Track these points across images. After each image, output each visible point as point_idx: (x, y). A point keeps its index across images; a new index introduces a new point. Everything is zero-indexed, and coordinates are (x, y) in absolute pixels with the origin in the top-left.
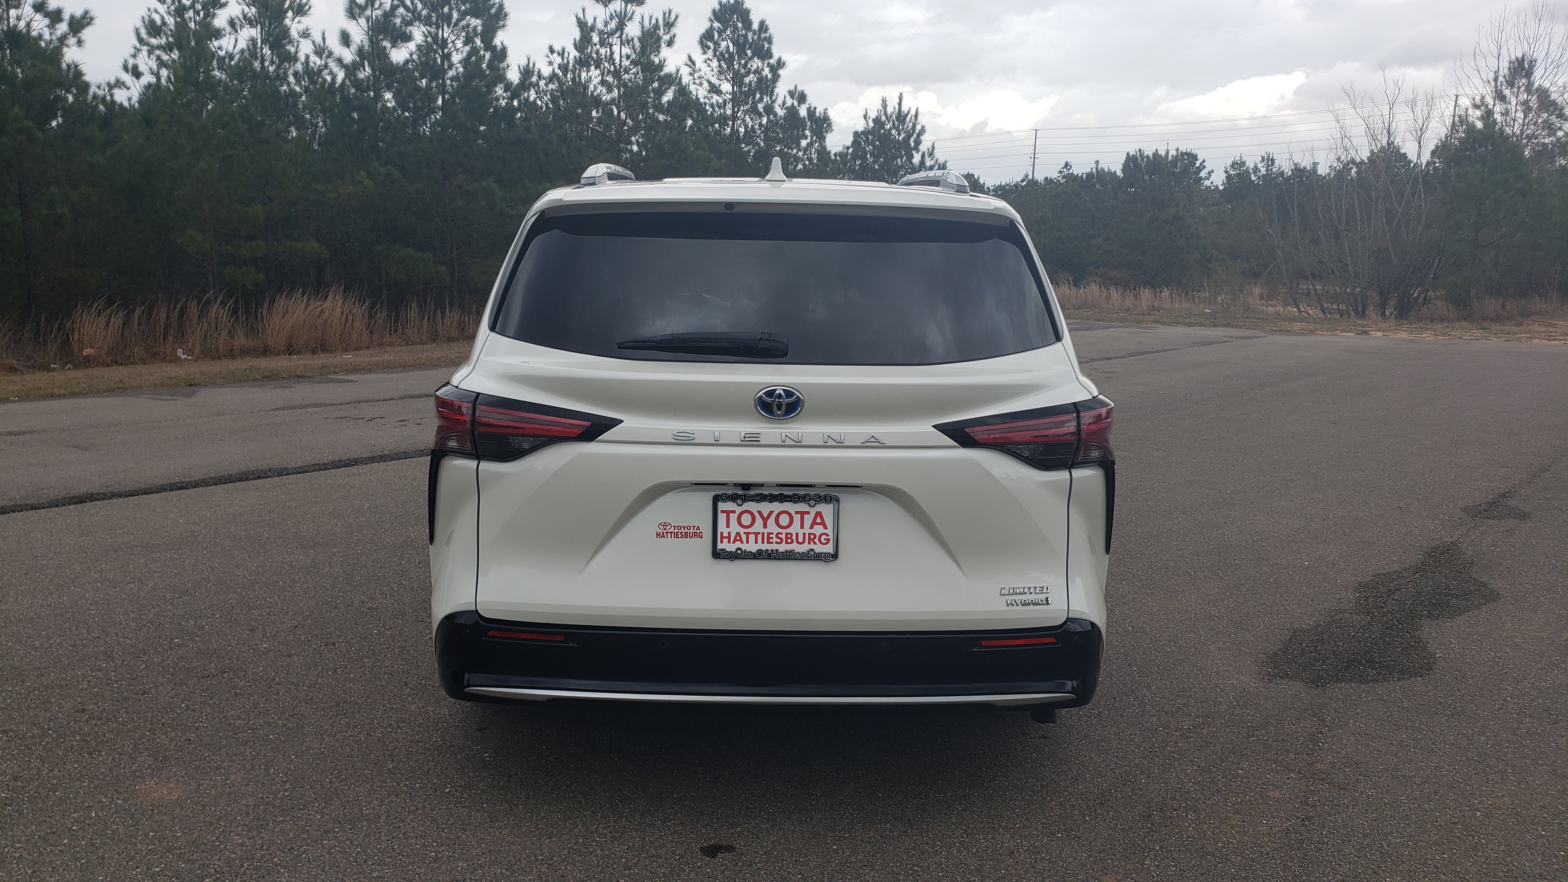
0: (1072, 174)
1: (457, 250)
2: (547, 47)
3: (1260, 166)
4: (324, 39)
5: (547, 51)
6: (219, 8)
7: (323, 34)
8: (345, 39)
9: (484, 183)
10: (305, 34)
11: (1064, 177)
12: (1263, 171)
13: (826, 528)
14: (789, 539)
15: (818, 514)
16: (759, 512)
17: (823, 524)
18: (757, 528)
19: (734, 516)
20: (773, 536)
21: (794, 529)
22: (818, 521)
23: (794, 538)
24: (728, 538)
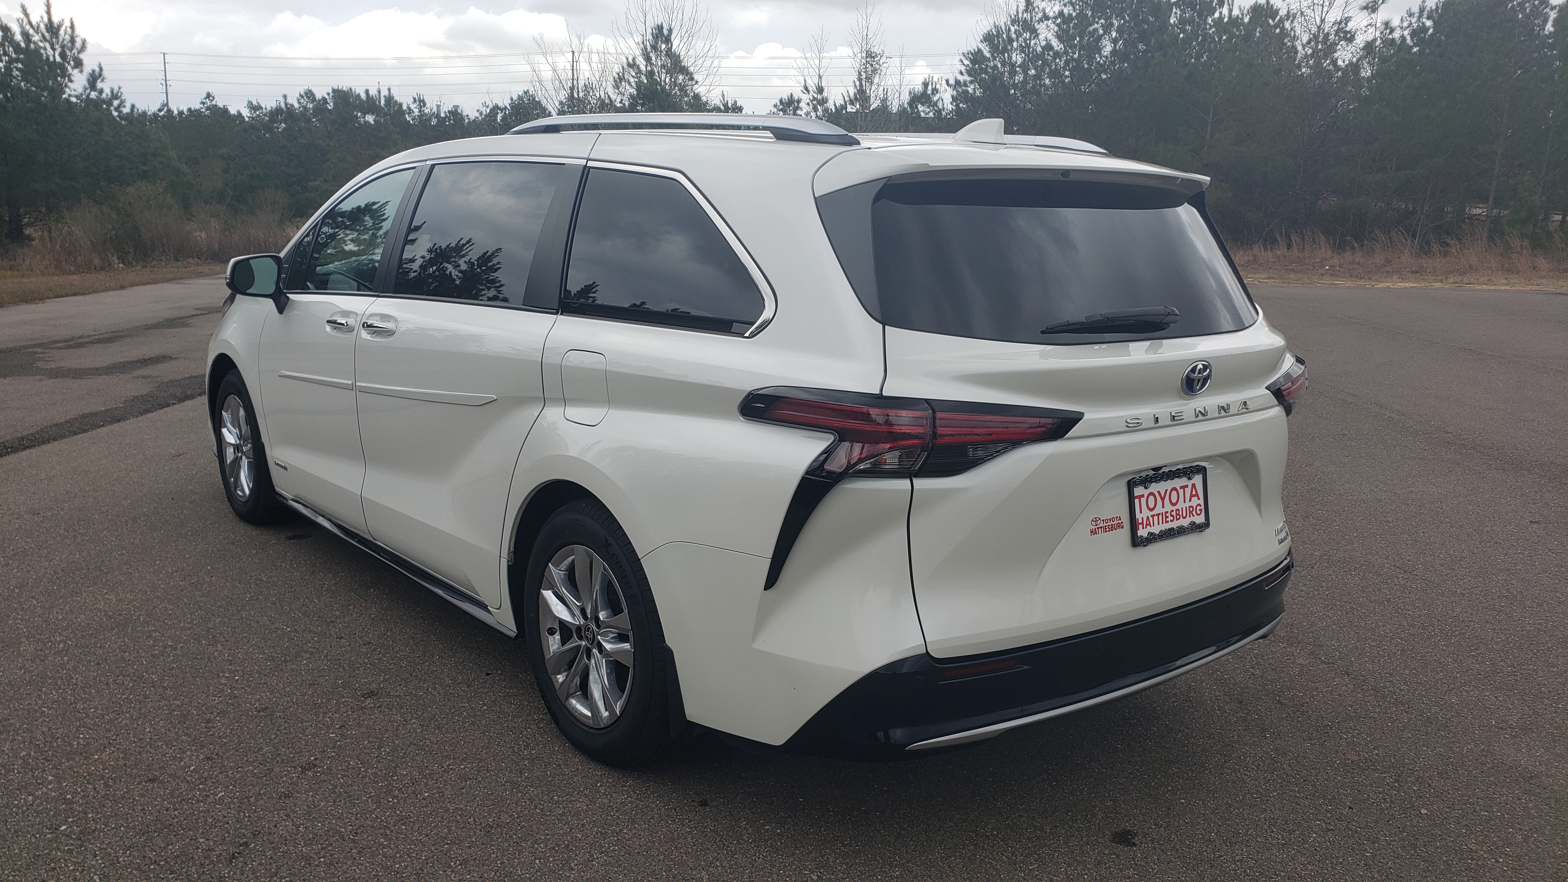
0: (216, 106)
3: (413, 106)
11: (208, 108)
12: (416, 111)
13: (1199, 499)
14: (1178, 515)
15: (1194, 486)
16: (1159, 492)
17: (1197, 495)
18: (1159, 510)
19: (1143, 500)
20: (1168, 515)
21: (1181, 505)
22: (1194, 493)
23: (1181, 513)
24: (1142, 523)
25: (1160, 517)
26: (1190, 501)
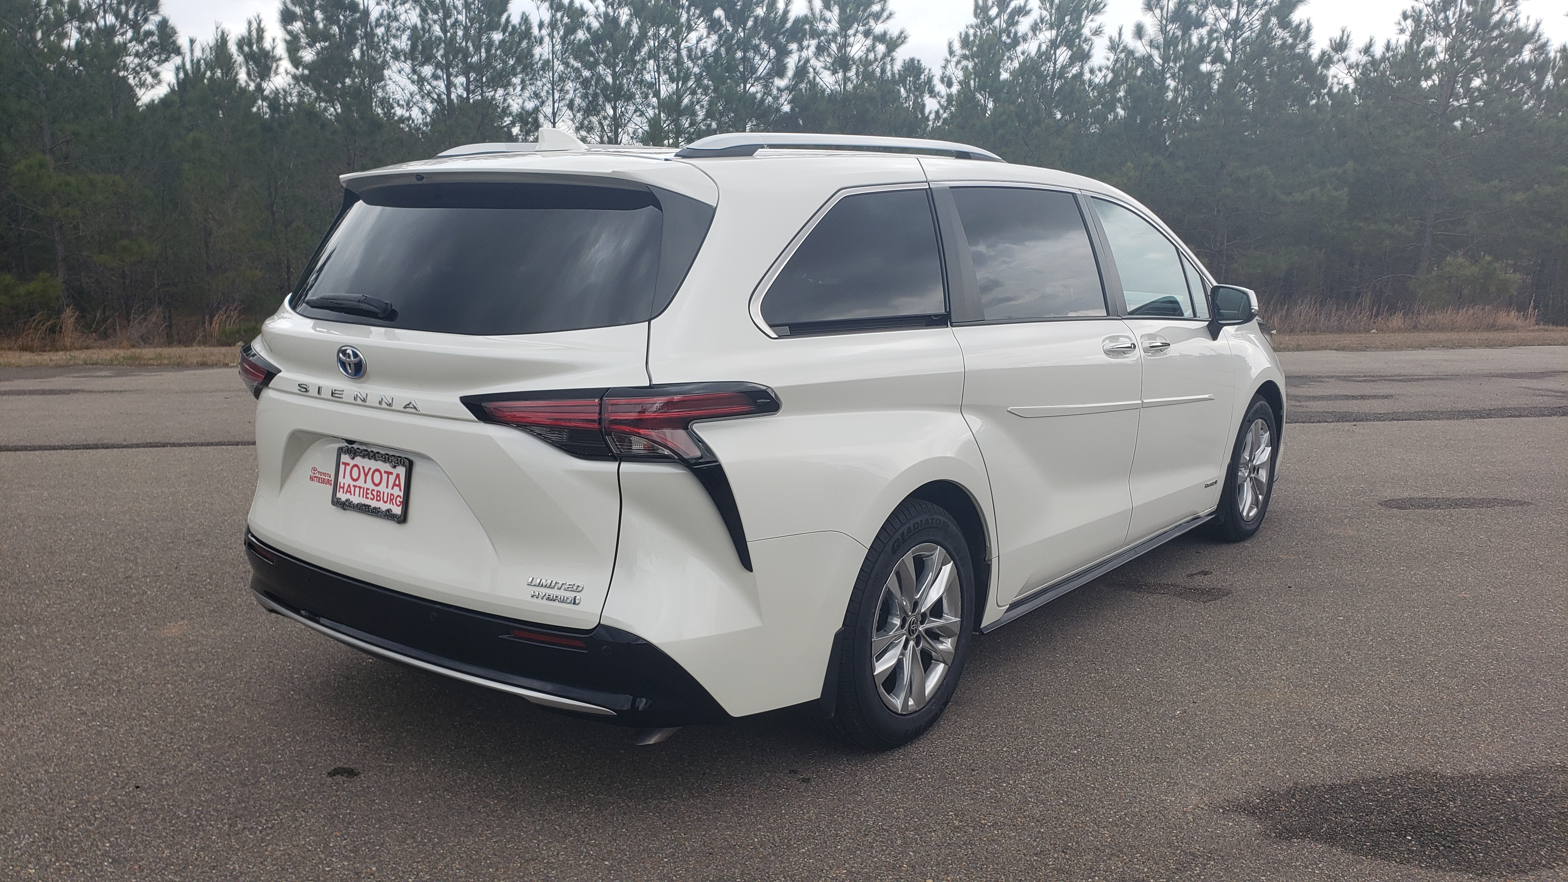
1: (1228, 241)
2: (1400, 12)
4: (1120, 34)
5: (1400, 18)
6: (1024, 15)
7: (1120, 30)
8: (1139, 32)
9: (1258, 169)
10: (1097, 32)
13: (400, 490)
14: (378, 496)
15: (398, 476)
16: (363, 467)
17: (399, 486)
18: (361, 482)
19: (348, 468)
20: (369, 492)
21: (382, 488)
22: (397, 483)
23: (381, 496)
24: (343, 488)
25: (362, 490)
26: (392, 488)
